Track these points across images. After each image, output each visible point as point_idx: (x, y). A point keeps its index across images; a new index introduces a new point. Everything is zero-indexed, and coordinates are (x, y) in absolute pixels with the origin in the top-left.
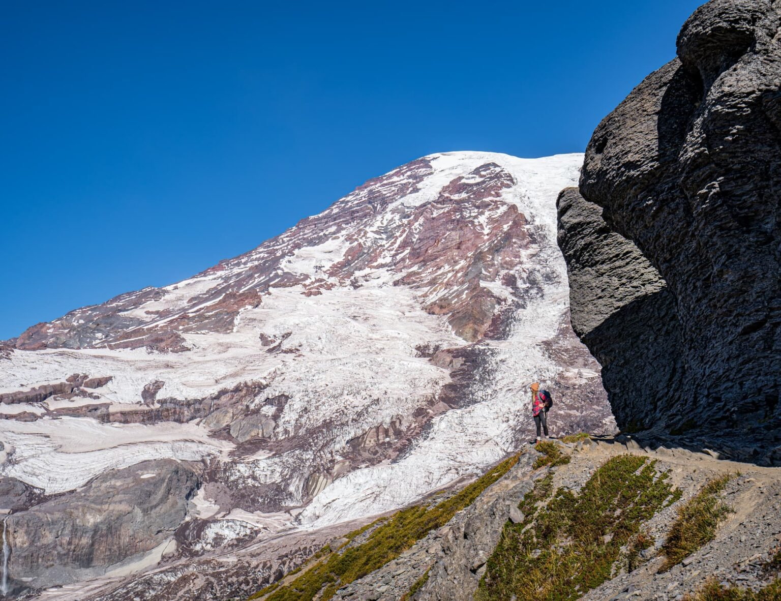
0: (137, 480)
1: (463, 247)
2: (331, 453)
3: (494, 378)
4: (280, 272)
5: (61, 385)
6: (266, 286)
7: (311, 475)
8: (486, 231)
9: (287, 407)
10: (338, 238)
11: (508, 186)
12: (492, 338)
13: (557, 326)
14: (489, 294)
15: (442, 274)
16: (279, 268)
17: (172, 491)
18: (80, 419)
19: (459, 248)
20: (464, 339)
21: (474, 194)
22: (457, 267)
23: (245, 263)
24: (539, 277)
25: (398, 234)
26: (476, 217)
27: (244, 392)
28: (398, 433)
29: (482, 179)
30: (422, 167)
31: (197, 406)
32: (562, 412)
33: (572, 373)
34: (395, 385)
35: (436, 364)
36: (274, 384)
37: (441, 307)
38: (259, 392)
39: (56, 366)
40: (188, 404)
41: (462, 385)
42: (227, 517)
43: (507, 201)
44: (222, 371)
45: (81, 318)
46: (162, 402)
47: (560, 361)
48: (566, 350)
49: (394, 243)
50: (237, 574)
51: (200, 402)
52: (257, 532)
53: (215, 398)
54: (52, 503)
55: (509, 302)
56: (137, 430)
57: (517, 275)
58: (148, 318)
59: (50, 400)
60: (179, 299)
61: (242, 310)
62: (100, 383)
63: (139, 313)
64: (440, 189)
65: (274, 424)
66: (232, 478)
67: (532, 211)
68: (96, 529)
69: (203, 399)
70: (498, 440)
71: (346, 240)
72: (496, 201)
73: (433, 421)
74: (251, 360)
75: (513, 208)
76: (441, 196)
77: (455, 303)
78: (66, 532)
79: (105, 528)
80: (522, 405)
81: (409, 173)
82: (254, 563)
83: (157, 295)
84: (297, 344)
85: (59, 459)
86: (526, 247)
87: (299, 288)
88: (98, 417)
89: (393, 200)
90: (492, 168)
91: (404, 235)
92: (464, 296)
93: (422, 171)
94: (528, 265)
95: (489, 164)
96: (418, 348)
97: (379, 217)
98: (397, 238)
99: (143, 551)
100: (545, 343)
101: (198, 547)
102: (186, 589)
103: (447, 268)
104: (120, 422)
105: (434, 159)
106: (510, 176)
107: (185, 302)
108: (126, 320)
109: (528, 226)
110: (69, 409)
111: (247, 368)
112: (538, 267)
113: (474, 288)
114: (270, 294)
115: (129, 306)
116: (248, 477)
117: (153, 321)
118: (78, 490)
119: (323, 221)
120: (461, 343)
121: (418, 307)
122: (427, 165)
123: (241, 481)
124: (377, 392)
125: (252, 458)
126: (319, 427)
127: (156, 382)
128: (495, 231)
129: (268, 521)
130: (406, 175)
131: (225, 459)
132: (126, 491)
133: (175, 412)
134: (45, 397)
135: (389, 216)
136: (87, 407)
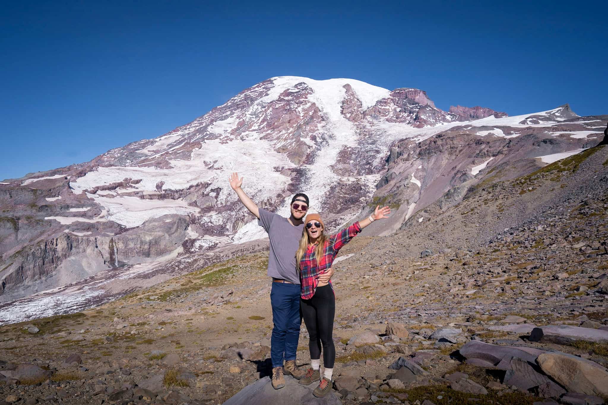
0: (164, 223)
1: (291, 122)
2: (243, 212)
3: (310, 181)
4: (208, 133)
5: (121, 182)
6: (203, 139)
7: (235, 221)
8: (302, 115)
9: (221, 193)
10: (233, 117)
11: (311, 94)
12: (307, 164)
13: (335, 159)
14: (305, 144)
15: (282, 134)
16: (207, 131)
17: (179, 227)
18: (132, 197)
19: (289, 122)
20: (295, 164)
21: (295, 97)
22: (289, 132)
23: (189, 129)
24: (326, 136)
25: (260, 116)
26: (296, 108)
27: (201, 186)
28: (271, 204)
29: (298, 90)
30: (269, 84)
31: (181, 192)
32: (342, 196)
33: (345, 179)
34: (268, 184)
35: (284, 175)
36: (214, 183)
37: (283, 150)
38: (207, 187)
39: (117, 174)
40: (177, 191)
41: (296, 184)
42: (203, 238)
43: (311, 101)
44: (190, 177)
45: (118, 153)
46: (165, 190)
47: (338, 174)
48: (341, 169)
49: (259, 120)
50: (216, 259)
51: (182, 190)
52: (217, 244)
53: (188, 189)
54: (131, 231)
55: (314, 147)
56: (156, 202)
57: (316, 136)
58: (149, 154)
59: (117, 189)
60: (163, 145)
61: (194, 150)
62: (138, 182)
63: (145, 151)
64: (279, 94)
65: (216, 200)
66: (202, 223)
67: (322, 105)
68: (150, 242)
69: (183, 190)
70: (315, 207)
71: (237, 118)
72: (305, 101)
73: (285, 199)
74: (202, 172)
75: (314, 104)
76: (280, 98)
77: (290, 148)
78: (138, 243)
79: (154, 241)
80: (324, 192)
81: (263, 86)
82: (222, 255)
83: (152, 143)
84: (221, 166)
85: (129, 214)
86: (320, 122)
87: (218, 140)
88: (139, 197)
89: (256, 99)
90: (303, 85)
91: (263, 116)
92: (293, 145)
93: (269, 86)
94: (321, 131)
95: (302, 83)
96: (275, 168)
97: (251, 108)
98: (260, 117)
99: (170, 251)
100: (331, 166)
101: (193, 250)
102: (197, 264)
103: (284, 132)
104: (149, 199)
105: (275, 79)
106: (311, 89)
107: (165, 146)
108: (139, 155)
109: (320, 113)
110: (127, 193)
111: (201, 176)
112: (326, 132)
113: (298, 141)
114: (205, 143)
115: (140, 148)
116: (209, 222)
117: (152, 155)
118: (140, 226)
119: (224, 109)
120: (293, 166)
121: (273, 150)
122: (271, 82)
123: (206, 224)
124: (260, 187)
125: (209, 214)
126: (236, 202)
127: (161, 182)
128: (306, 115)
129: (221, 239)
130: (262, 87)
131: (197, 215)
132: (160, 227)
133: (171, 195)
134: (116, 188)
135: (256, 107)
136: (134, 192)
